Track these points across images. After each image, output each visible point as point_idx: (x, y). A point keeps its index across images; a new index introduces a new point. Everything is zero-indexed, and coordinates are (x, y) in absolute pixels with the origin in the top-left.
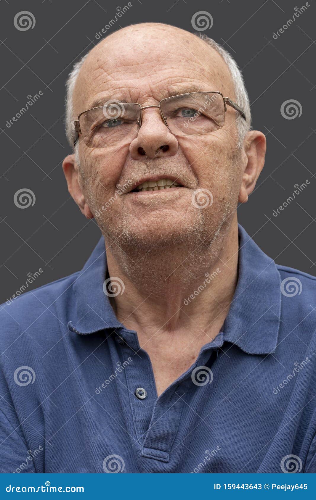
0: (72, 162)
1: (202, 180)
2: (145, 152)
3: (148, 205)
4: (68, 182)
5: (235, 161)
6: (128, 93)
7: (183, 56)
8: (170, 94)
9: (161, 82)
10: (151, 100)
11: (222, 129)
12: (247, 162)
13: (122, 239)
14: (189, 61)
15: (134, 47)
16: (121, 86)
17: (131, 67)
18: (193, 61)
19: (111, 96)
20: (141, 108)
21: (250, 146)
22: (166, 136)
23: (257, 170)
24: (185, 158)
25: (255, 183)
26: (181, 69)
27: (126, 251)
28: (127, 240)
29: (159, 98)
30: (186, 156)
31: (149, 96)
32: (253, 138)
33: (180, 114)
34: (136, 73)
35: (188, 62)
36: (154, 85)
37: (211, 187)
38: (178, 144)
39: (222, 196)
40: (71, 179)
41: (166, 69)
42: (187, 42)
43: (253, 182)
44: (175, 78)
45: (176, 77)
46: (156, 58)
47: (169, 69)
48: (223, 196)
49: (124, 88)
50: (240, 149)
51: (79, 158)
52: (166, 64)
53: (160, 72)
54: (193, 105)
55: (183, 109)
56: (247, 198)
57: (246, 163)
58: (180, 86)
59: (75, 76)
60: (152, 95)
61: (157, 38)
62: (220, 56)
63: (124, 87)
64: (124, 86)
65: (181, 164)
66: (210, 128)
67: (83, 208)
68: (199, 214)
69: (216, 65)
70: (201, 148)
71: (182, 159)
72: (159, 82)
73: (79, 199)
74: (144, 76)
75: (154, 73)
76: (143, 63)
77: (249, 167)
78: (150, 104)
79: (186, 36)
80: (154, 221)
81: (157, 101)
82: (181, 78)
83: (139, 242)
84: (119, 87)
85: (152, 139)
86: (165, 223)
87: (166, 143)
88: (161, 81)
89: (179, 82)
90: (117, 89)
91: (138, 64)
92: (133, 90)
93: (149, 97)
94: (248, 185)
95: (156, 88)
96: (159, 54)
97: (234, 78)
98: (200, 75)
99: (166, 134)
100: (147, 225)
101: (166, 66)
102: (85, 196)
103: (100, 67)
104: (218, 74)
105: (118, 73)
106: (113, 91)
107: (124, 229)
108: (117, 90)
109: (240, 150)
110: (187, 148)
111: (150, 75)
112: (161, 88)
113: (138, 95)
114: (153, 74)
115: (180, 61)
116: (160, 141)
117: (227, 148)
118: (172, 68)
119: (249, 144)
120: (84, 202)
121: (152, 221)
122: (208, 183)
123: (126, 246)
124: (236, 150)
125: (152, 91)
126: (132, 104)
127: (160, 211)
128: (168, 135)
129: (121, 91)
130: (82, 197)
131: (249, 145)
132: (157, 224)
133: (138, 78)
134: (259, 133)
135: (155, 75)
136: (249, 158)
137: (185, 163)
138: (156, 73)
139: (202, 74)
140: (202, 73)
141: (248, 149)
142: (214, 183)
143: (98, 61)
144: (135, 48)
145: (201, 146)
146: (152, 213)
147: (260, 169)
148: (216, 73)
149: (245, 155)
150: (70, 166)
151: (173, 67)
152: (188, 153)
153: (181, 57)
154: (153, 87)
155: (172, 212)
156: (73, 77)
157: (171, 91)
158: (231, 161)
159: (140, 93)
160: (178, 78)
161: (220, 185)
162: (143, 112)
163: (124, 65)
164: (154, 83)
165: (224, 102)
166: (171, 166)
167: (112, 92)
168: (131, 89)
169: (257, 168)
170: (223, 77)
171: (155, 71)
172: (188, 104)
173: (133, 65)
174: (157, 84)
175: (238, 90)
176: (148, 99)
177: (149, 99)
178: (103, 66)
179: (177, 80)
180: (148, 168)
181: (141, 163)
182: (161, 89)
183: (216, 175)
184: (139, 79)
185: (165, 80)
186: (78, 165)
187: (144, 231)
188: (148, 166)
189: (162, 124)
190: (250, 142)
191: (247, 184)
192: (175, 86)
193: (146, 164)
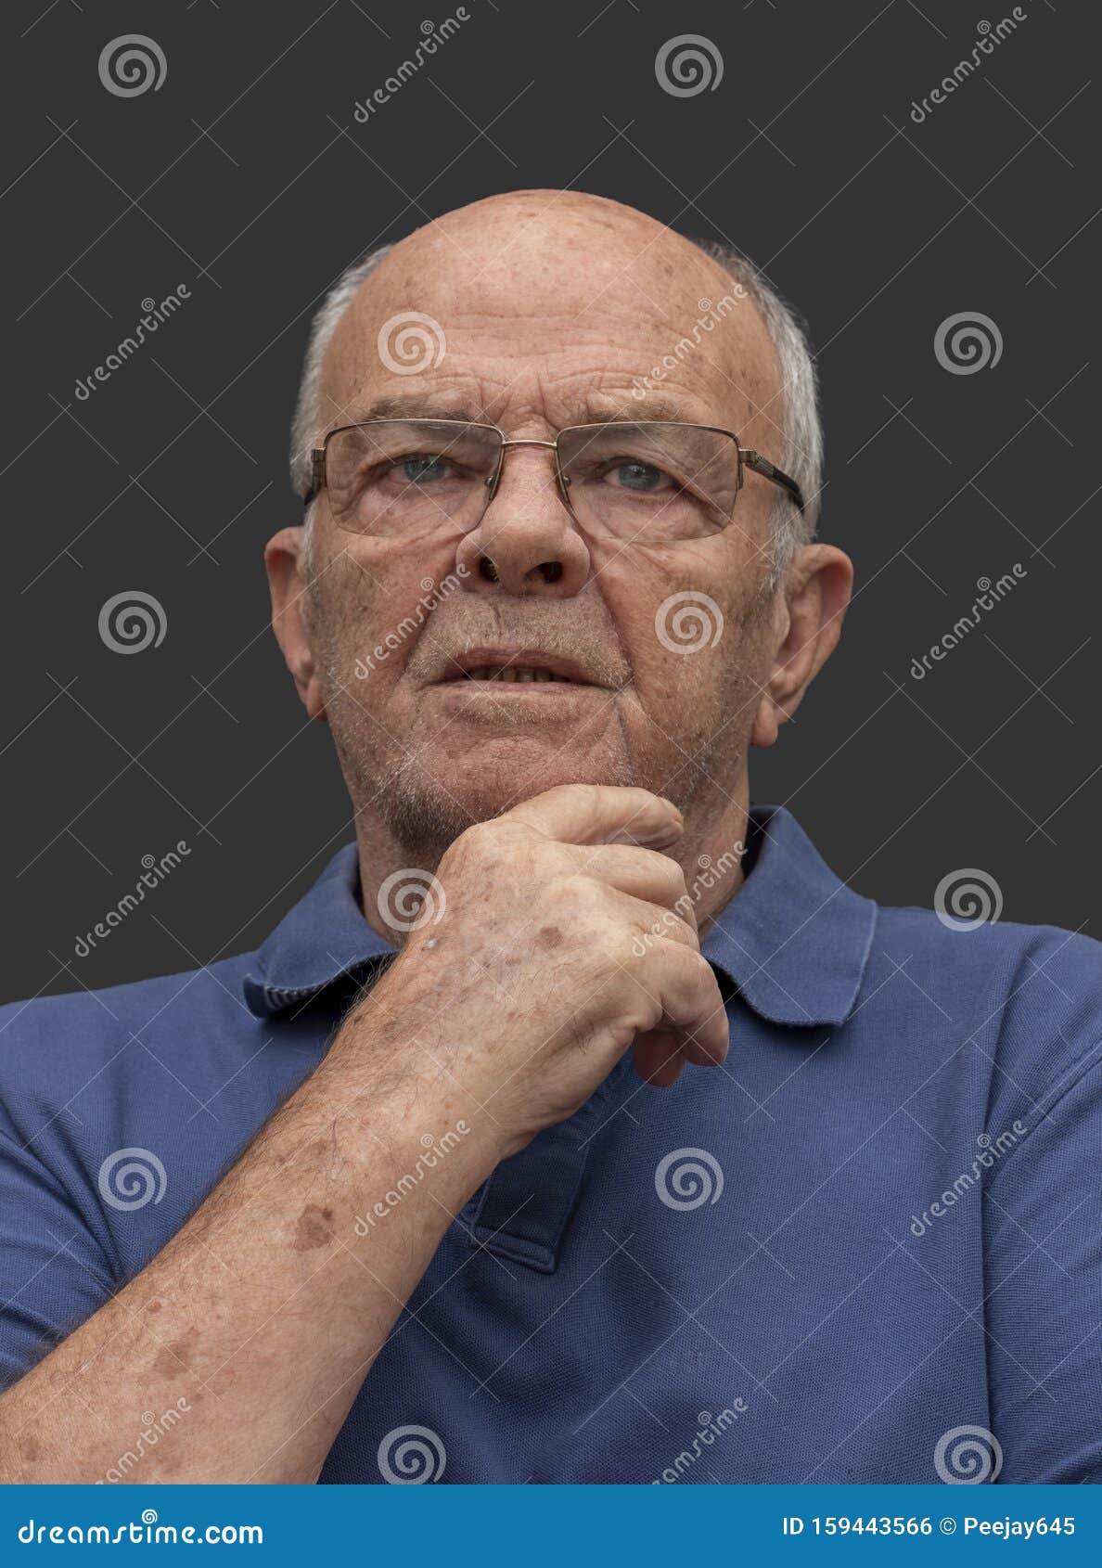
0: (290, 550)
1: (644, 675)
2: (497, 572)
3: (487, 722)
4: (275, 603)
5: (751, 630)
6: (477, 393)
7: (647, 312)
8: (592, 416)
9: (574, 378)
10: (537, 425)
11: (724, 535)
12: (787, 630)
13: (396, 808)
14: (662, 328)
15: (515, 264)
16: (460, 370)
17: (496, 320)
18: (675, 331)
19: (431, 394)
20: (504, 442)
21: (805, 587)
22: (562, 538)
23: (813, 660)
24: (605, 607)
25: (801, 693)
26: (634, 350)
27: (403, 838)
28: (410, 811)
29: (558, 421)
30: (606, 600)
31: (534, 411)
32: (816, 567)
33: (614, 478)
34: (509, 339)
35: (660, 333)
36: (551, 381)
37: (669, 697)
38: (589, 565)
39: (696, 727)
40: (284, 592)
41: (592, 342)
42: (669, 271)
43: (795, 692)
44: (612, 374)
45: (617, 371)
46: (571, 307)
47: (602, 344)
48: (700, 726)
49: (467, 379)
50: (770, 594)
51: (312, 546)
52: (596, 328)
53: (575, 348)
54: (652, 453)
55: (623, 462)
56: (775, 734)
57: (783, 632)
58: (623, 398)
59: (339, 304)
60: (540, 408)
61: (584, 249)
62: (757, 317)
63: (470, 375)
64: (469, 372)
65: (590, 621)
66: (690, 530)
67: (306, 686)
68: (622, 765)
69: (741, 346)
70: (653, 584)
71: (596, 607)
72: (566, 377)
73: (297, 657)
74: (527, 354)
75: (559, 347)
76: (532, 315)
77: (790, 644)
78: (532, 435)
79: (668, 251)
80: (490, 766)
81: (553, 430)
82: (627, 376)
83: (441, 819)
84: (453, 372)
85: (520, 539)
86: (519, 777)
87: (557, 556)
88: (573, 374)
89: (622, 387)
90: (448, 376)
91: (518, 316)
92: (492, 388)
93: (535, 416)
94: (781, 698)
95: (556, 392)
96: (581, 298)
97: (786, 386)
98: (688, 373)
99: (560, 534)
100: (469, 775)
101: (595, 335)
102: (313, 653)
103: (410, 304)
104: (743, 374)
105: (459, 331)
106: (439, 380)
107: (404, 782)
108: (449, 379)
109: (769, 597)
110: (613, 580)
111: (545, 353)
112: (569, 394)
113: (504, 404)
114: (555, 352)
115: (638, 327)
116: (543, 549)
117: (730, 593)
118: (611, 343)
119: (804, 580)
120: (309, 669)
121: (488, 766)
122: (659, 683)
123: (404, 827)
124: (758, 599)
125: (543, 400)
126: (480, 427)
127: (516, 741)
128: (565, 536)
129: (460, 384)
130: (306, 656)
131: (800, 582)
132: (498, 775)
133: (512, 356)
134: (834, 553)
135: (561, 355)
136: (795, 621)
137: (603, 618)
138: (564, 351)
139: (695, 370)
140: (696, 366)
141: (795, 596)
142: (679, 686)
143: (408, 284)
144: (518, 269)
145: (654, 581)
146: (494, 743)
147: (824, 653)
148: (737, 370)
149: (785, 612)
150: (285, 559)
151: (613, 341)
152: (615, 594)
153: (642, 315)
154: (549, 386)
155: (546, 752)
156: (333, 308)
157: (597, 410)
158: (739, 630)
159: (512, 399)
160: (620, 374)
161: (695, 694)
162: (506, 455)
163: (479, 313)
164: (552, 378)
165: (740, 462)
166: (560, 628)
167: (434, 382)
168: (486, 384)
169: (815, 651)
170: (758, 383)
171: (563, 345)
172: (640, 450)
173: (502, 317)
174: (561, 382)
175: (793, 424)
176: (529, 420)
177: (531, 422)
178: (419, 302)
179: (617, 380)
180: (498, 622)
181: (482, 602)
182: (568, 397)
183: (685, 664)
184: (512, 360)
185: (586, 372)
186: (307, 563)
187: (459, 791)
188: (498, 616)
189: (555, 502)
190: (808, 575)
191: (779, 695)
192: (609, 394)
193: (496, 609)
